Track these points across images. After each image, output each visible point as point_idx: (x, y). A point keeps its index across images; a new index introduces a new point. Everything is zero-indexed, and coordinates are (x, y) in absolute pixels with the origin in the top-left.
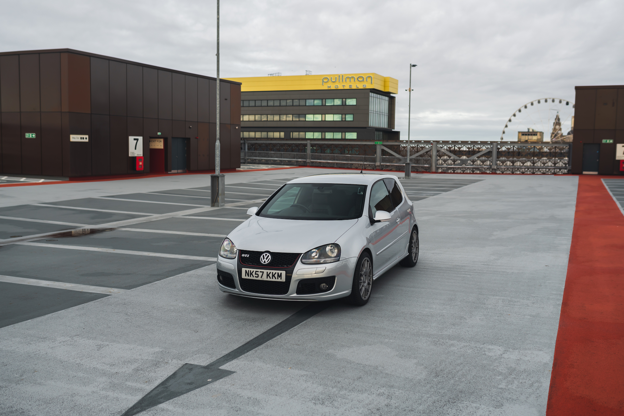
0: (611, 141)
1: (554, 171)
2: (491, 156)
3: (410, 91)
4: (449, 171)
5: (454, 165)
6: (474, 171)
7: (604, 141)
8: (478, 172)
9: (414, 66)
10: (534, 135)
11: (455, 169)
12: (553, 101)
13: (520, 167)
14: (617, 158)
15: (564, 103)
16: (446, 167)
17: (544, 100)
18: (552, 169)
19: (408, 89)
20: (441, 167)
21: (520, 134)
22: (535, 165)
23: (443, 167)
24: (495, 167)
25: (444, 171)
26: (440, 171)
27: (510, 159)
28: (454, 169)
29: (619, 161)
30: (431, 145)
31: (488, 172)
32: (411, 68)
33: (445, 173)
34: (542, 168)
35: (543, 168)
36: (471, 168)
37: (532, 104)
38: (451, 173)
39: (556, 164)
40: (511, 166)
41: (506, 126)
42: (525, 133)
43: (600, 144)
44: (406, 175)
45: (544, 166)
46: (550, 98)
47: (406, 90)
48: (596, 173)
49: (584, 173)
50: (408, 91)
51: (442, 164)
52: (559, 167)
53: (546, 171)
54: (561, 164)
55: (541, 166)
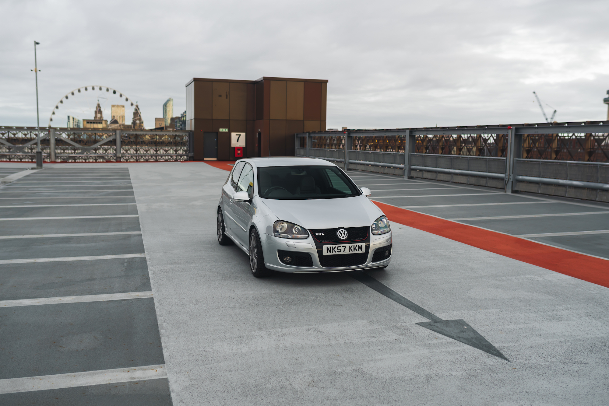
0: (227, 130)
1: (176, 158)
2: (115, 145)
3: (36, 72)
4: (70, 161)
5: (75, 154)
6: (97, 160)
7: (221, 130)
8: (101, 160)
9: (38, 43)
10: (99, 123)
11: (76, 158)
12: (100, 89)
13: (144, 155)
14: (232, 146)
15: (111, 91)
16: (66, 156)
17: (91, 88)
18: (174, 156)
19: (34, 69)
20: (60, 156)
21: (85, 122)
22: (158, 152)
23: (63, 156)
24: (121, 156)
25: (65, 160)
26: (59, 161)
27: (133, 147)
28: (74, 158)
29: (234, 148)
30: (47, 132)
31: (112, 160)
32: (35, 45)
33: (66, 162)
34: (164, 156)
35: (166, 156)
36: (93, 156)
37: (79, 91)
38: (72, 162)
39: (177, 151)
40: (135, 154)
41: (54, 113)
42: (90, 121)
43: (218, 133)
44: (37, 165)
45: (167, 154)
46: (97, 86)
47: (32, 70)
48: (215, 159)
49: (205, 159)
50: (34, 72)
51: (61, 153)
52: (180, 154)
53: (168, 158)
54: (181, 152)
55: (163, 153)
